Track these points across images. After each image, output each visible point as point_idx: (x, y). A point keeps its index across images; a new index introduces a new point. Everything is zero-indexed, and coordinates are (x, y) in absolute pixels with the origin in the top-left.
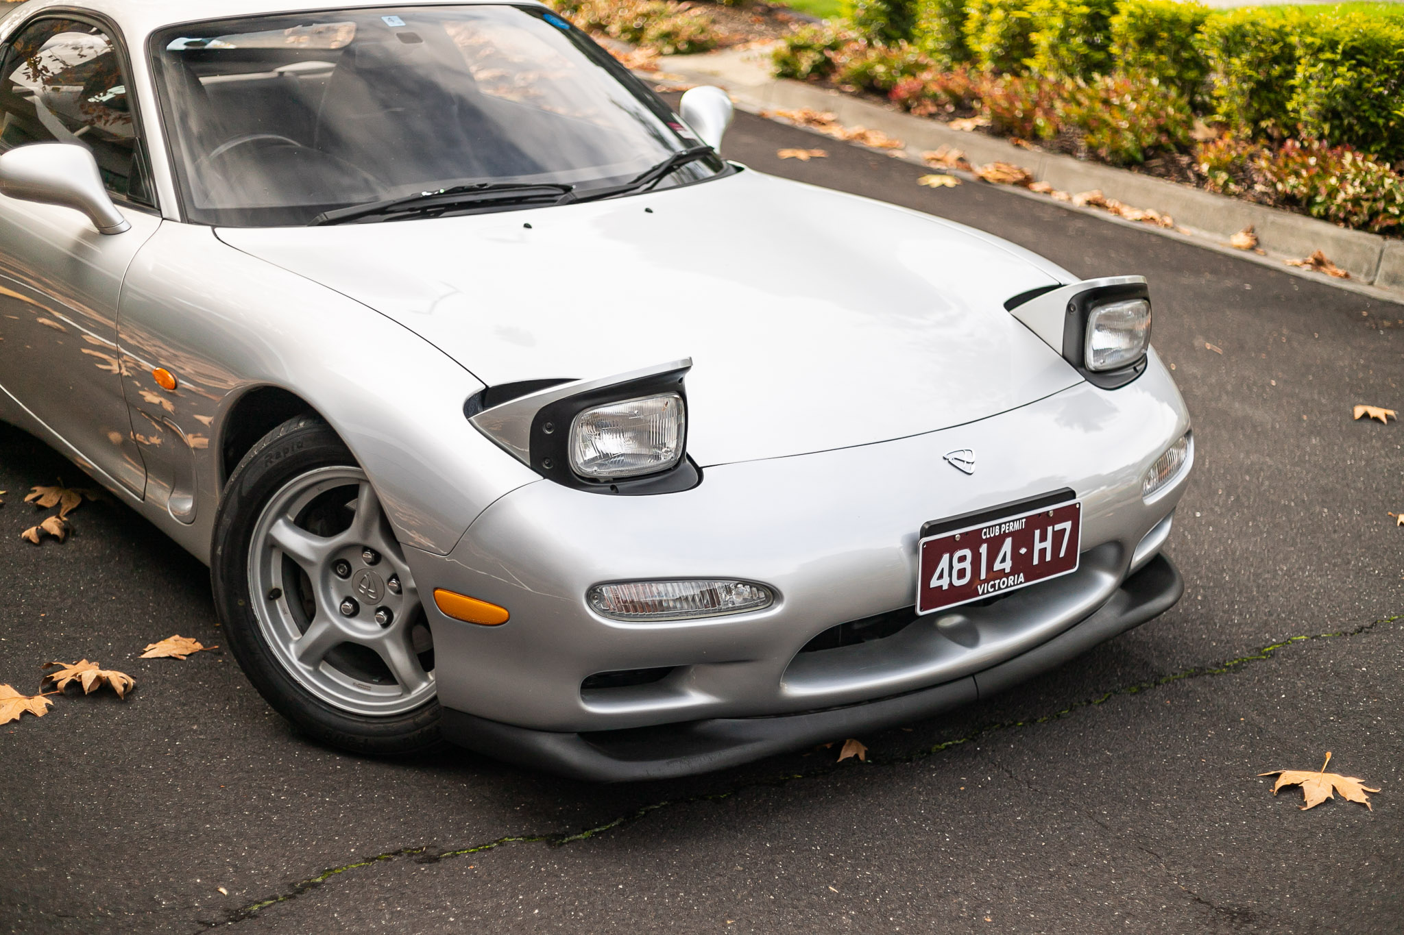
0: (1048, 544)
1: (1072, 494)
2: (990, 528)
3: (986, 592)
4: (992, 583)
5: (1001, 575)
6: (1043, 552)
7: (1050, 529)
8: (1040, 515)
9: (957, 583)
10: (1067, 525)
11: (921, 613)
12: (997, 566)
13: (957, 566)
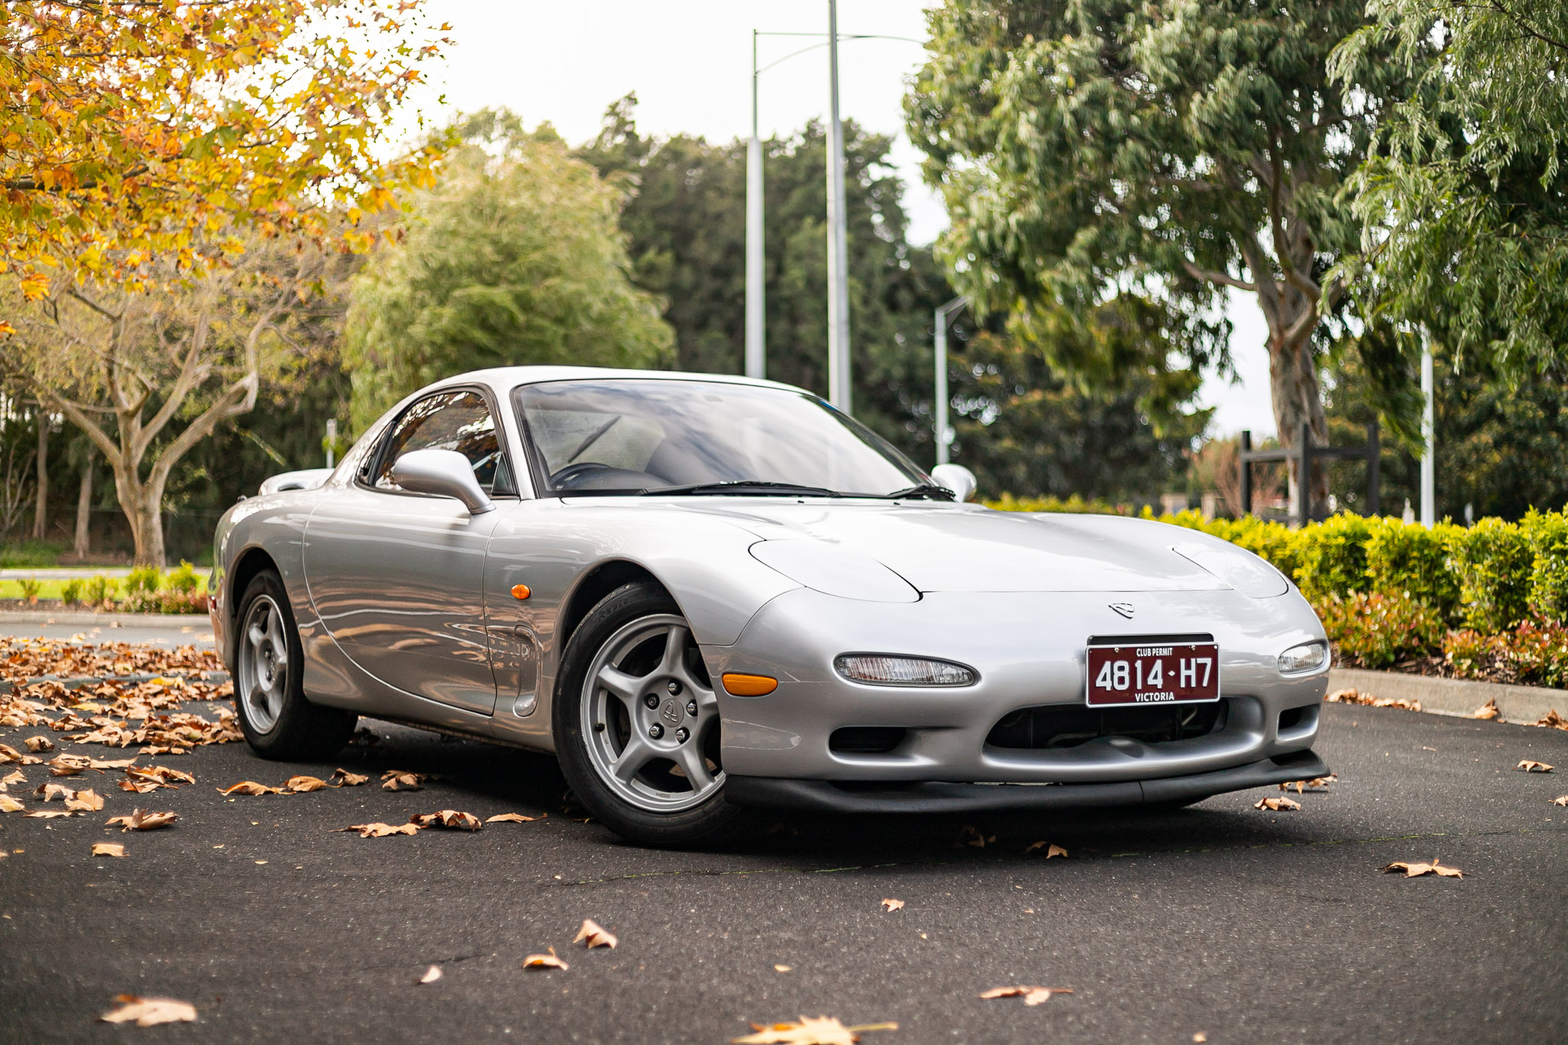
0: (1192, 673)
1: (1210, 637)
2: (1145, 650)
3: (1142, 700)
4: (1147, 693)
5: (1154, 688)
6: (1188, 678)
7: (1193, 661)
8: (1184, 647)
9: (1118, 687)
10: (1208, 661)
11: (1090, 706)
12: (1151, 681)
13: (1118, 674)
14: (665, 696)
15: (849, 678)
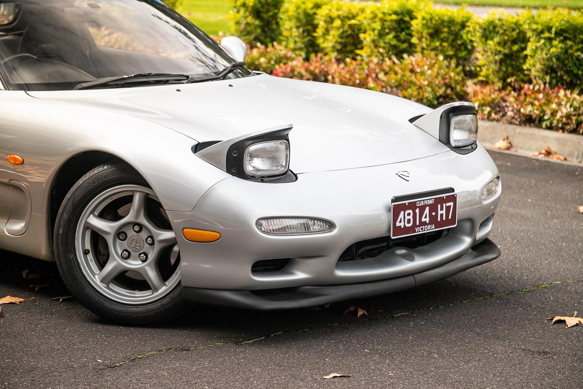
0: (444, 212)
1: (452, 190)
2: (420, 202)
3: (419, 231)
4: (421, 227)
5: (425, 224)
6: (442, 215)
7: (444, 205)
8: (440, 198)
9: (407, 225)
10: (452, 204)
11: (393, 238)
12: (423, 220)
13: (407, 218)
14: (131, 233)
15: (264, 232)
